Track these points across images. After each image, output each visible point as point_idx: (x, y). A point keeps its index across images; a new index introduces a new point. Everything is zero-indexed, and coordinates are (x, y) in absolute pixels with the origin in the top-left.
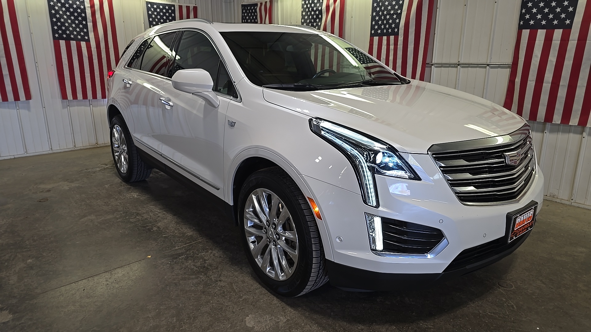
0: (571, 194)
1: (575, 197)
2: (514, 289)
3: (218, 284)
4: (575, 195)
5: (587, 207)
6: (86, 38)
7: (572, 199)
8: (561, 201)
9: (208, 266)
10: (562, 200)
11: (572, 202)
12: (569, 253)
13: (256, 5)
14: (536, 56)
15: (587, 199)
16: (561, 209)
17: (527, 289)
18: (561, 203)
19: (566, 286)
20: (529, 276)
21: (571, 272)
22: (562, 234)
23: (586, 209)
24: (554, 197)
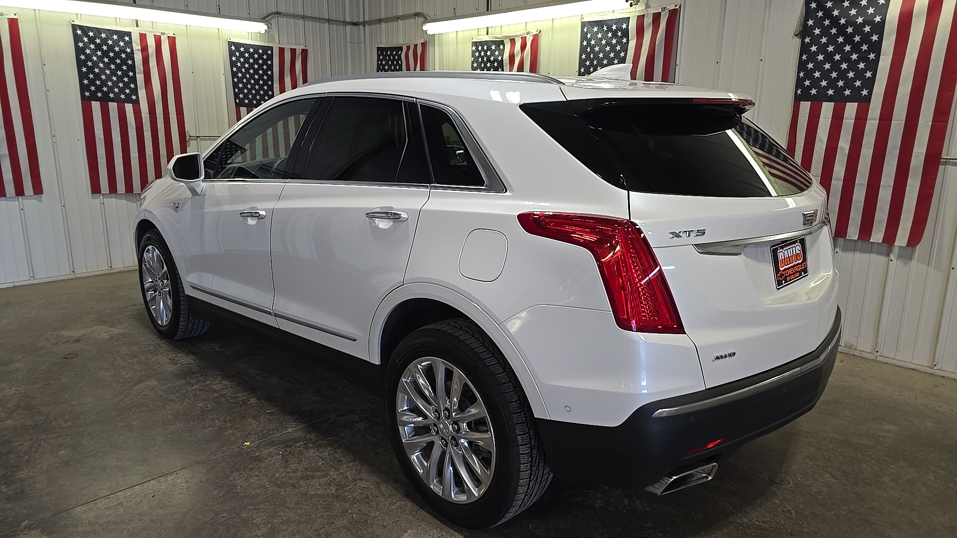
0: (876, 344)
1: (882, 348)
2: (791, 487)
3: (358, 484)
4: (881, 344)
5: (898, 363)
6: (134, 97)
7: (877, 352)
8: (861, 354)
9: (340, 458)
10: (863, 353)
11: (877, 355)
12: (871, 432)
13: (401, 48)
14: (821, 141)
15: (899, 351)
16: (862, 365)
17: (811, 486)
18: (862, 357)
19: (866, 481)
20: (813, 467)
21: (873, 461)
22: (862, 405)
23: (898, 366)
24: (851, 348)
